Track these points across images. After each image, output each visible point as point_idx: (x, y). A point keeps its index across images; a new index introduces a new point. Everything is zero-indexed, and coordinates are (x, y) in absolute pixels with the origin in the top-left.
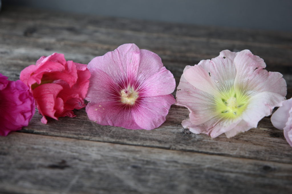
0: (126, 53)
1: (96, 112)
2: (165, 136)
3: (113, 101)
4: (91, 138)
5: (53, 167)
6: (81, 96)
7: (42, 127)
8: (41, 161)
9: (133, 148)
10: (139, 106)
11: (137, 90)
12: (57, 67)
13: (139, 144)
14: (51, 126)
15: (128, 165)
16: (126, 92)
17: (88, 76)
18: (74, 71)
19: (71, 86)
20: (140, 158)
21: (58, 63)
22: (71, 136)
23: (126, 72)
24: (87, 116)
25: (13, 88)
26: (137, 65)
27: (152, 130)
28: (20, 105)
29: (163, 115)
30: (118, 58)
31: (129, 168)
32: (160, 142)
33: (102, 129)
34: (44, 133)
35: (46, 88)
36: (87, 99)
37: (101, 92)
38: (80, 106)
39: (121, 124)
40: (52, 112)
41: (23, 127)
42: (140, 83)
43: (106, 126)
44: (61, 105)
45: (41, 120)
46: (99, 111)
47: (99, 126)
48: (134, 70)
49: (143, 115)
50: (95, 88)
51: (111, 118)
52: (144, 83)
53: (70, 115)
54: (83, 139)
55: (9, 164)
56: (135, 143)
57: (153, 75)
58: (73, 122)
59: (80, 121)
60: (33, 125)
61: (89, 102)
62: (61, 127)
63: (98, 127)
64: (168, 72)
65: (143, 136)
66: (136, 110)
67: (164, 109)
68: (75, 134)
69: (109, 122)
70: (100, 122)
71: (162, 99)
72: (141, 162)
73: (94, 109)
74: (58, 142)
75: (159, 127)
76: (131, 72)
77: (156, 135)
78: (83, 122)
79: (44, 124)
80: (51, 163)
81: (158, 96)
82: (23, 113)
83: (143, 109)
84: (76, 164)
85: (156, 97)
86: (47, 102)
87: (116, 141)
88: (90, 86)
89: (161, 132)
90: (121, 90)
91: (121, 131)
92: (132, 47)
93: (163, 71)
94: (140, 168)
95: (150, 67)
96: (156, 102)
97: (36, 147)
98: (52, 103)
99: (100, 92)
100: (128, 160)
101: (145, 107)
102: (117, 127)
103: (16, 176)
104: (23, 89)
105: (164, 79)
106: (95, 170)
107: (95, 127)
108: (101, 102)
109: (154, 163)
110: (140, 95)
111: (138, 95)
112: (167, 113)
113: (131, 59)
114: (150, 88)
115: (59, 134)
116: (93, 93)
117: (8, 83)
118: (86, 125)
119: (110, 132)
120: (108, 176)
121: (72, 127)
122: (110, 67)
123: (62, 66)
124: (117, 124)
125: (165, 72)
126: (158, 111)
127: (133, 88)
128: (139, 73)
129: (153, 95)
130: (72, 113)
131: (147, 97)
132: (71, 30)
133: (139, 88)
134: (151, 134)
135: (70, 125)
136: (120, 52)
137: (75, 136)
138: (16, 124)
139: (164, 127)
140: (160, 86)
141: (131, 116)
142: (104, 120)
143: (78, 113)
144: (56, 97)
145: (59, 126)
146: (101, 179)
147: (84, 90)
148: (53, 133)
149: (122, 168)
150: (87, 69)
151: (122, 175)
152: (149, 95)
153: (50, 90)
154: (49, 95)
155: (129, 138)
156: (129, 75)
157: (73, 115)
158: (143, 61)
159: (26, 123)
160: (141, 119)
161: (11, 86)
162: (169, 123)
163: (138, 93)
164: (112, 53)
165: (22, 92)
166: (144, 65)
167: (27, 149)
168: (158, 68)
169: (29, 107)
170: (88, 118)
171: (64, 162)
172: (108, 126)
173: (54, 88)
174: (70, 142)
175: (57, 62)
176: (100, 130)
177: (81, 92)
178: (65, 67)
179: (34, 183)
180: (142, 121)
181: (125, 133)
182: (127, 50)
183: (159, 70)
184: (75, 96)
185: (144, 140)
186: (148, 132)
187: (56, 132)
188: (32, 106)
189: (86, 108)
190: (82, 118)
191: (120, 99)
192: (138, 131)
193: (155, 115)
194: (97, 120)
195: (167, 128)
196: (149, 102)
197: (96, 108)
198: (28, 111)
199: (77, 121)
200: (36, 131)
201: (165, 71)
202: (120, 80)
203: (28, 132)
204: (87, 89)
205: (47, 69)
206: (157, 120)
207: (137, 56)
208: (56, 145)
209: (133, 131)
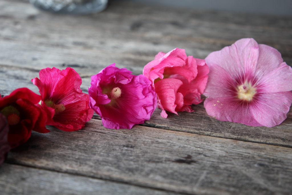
0: (244, 48)
1: (214, 108)
2: (288, 134)
3: (229, 96)
4: (212, 134)
5: (180, 161)
6: (199, 91)
7: (162, 121)
8: (167, 155)
9: (257, 145)
10: (257, 102)
11: (255, 85)
12: (177, 62)
13: (262, 141)
14: (171, 121)
15: (255, 163)
16: (245, 88)
17: (207, 71)
18: (194, 66)
19: (190, 81)
20: (265, 156)
21: (178, 58)
22: (192, 131)
23: (244, 68)
24: (206, 111)
25: (136, 83)
26: (255, 61)
27: (273, 127)
28: (142, 99)
29: (284, 112)
30: (236, 53)
31: (256, 165)
32: (283, 140)
33: (221, 125)
34: (165, 127)
35: (166, 83)
36: (205, 94)
37: (219, 88)
38: (197, 101)
39: (241, 120)
40: (173, 106)
41: (145, 121)
42: (257, 79)
43: (225, 122)
44: (181, 100)
45: (161, 114)
46: (217, 107)
47: (218, 121)
48: (252, 65)
49: (262, 112)
50: (213, 83)
51: (229, 114)
52: (263, 79)
53: (188, 111)
54: (204, 134)
55: (138, 157)
56: (257, 140)
57: (272, 70)
58: (192, 117)
59: (198, 116)
60: (154, 119)
61: (207, 97)
62: (181, 121)
63: (217, 123)
64: (289, 68)
65: (264, 133)
66: (254, 106)
67: (285, 106)
68: (196, 129)
69: (228, 118)
70: (219, 118)
71: (283, 96)
72: (268, 160)
73: (212, 105)
74: (180, 137)
75: (279, 125)
76: (249, 67)
77: (277, 133)
78: (202, 117)
79: (164, 118)
80: (178, 158)
81: (278, 93)
82: (145, 107)
83: (262, 106)
84: (202, 159)
85: (275, 93)
86: (168, 97)
87: (238, 138)
88: (208, 81)
89: (283, 130)
90: (238, 86)
91: (241, 127)
92: (251, 42)
93: (283, 66)
94: (267, 166)
95: (269, 62)
96: (275, 98)
97: (160, 141)
98: (172, 97)
99: (217, 87)
100: (253, 157)
101: (265, 104)
102: (236, 123)
103: (146, 169)
104: (145, 84)
105: (284, 75)
106: (222, 166)
107: (214, 123)
108: (219, 98)
109: (281, 162)
110: (258, 91)
111: (256, 91)
112: (288, 111)
113: (249, 54)
114: (269, 84)
115: (180, 129)
116: (211, 89)
117: (132, 78)
118: (205, 120)
119: (230, 128)
120: (236, 173)
121: (192, 122)
122: (227, 62)
123: (183, 61)
124: (236, 120)
125: (286, 68)
126: (278, 108)
127: (250, 84)
128: (258, 68)
129: (272, 91)
130: (190, 108)
131: (266, 93)
132: (175, 24)
133: (257, 83)
134: (273, 131)
135: (189, 120)
136: (237, 47)
137: (196, 131)
138: (138, 118)
139: (285, 125)
140: (281, 83)
141: (250, 112)
142: (223, 116)
143: (195, 108)
144: (176, 92)
145: (179, 121)
146: (229, 176)
147: (202, 85)
148: (174, 128)
149: (249, 166)
150: (206, 64)
151: (250, 172)
152: (268, 91)
153: (170, 85)
154: (169, 90)
155: (250, 134)
156: (246, 70)
157: (191, 110)
158: (262, 56)
159: (148, 117)
160: (260, 116)
161: (135, 81)
162: (289, 120)
163: (255, 89)
164: (229, 48)
165: (144, 87)
166: (262, 61)
167: (152, 142)
168: (278, 63)
169: (151, 101)
170: (207, 113)
171: (189, 157)
172: (227, 122)
173: (174, 83)
174: (192, 137)
175: (176, 57)
176: (220, 126)
177: (199, 87)
178: (186, 62)
179: (165, 177)
180: (262, 118)
181: (245, 129)
182: (245, 45)
183: (279, 66)
184: (193, 91)
185: (266, 138)
186: (270, 129)
187: (177, 127)
188: (154, 100)
189: (205, 103)
190: (200, 113)
191: (236, 95)
192: (259, 128)
193: (276, 112)
194: (216, 116)
195: (288, 126)
196: (268, 99)
197: (215, 104)
198: (150, 106)
199: (196, 116)
200: (157, 125)
201: (286, 66)
202: (237, 75)
203: (149, 126)
204: (206, 85)
205: (168, 65)
206: (277, 117)
207: (256, 51)
208: (179, 139)
209: (253, 128)
